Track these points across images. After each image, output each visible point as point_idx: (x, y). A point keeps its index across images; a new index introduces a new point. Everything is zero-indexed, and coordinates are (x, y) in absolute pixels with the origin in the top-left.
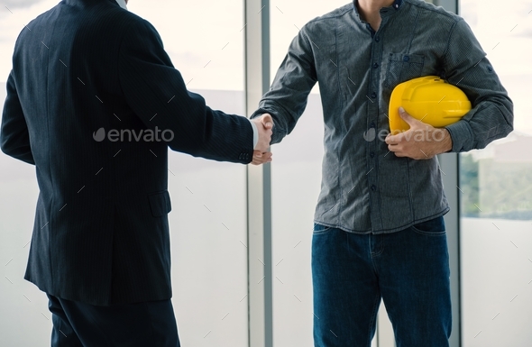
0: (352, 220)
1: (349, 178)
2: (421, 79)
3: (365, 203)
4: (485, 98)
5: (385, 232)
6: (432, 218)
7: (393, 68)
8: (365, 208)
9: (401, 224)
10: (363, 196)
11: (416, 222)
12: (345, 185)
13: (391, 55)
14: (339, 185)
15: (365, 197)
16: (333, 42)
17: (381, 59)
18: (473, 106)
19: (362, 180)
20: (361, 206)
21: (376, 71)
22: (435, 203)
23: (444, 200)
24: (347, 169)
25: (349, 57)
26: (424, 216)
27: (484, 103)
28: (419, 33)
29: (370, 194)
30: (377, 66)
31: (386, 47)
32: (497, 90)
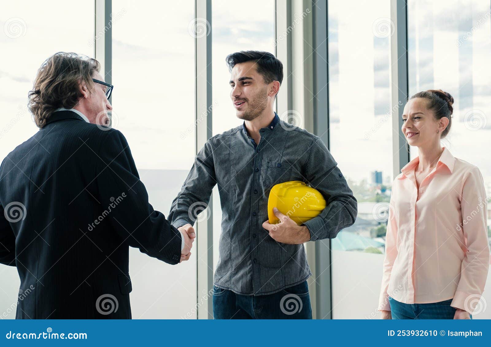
0: (240, 285)
1: (238, 253)
2: (291, 183)
3: (249, 272)
4: (336, 198)
5: (263, 294)
6: (299, 283)
7: (269, 172)
8: (249, 276)
9: (276, 288)
10: (247, 266)
11: (287, 287)
12: (235, 258)
13: (268, 163)
14: (230, 258)
15: (249, 267)
16: (228, 152)
17: (261, 165)
18: (327, 204)
19: (247, 254)
20: (246, 274)
21: (257, 174)
22: (300, 273)
23: (307, 269)
24: (236, 246)
25: (238, 163)
26: (292, 282)
27: (335, 203)
28: (288, 147)
29: (253, 265)
30: (258, 170)
31: (265, 156)
32: (345, 191)
